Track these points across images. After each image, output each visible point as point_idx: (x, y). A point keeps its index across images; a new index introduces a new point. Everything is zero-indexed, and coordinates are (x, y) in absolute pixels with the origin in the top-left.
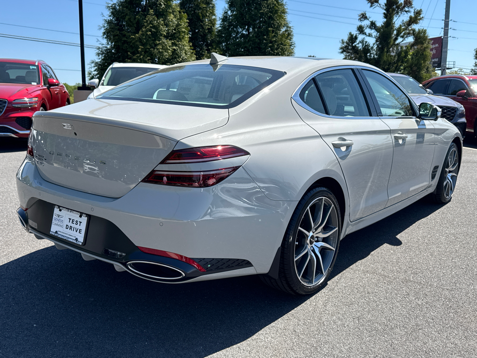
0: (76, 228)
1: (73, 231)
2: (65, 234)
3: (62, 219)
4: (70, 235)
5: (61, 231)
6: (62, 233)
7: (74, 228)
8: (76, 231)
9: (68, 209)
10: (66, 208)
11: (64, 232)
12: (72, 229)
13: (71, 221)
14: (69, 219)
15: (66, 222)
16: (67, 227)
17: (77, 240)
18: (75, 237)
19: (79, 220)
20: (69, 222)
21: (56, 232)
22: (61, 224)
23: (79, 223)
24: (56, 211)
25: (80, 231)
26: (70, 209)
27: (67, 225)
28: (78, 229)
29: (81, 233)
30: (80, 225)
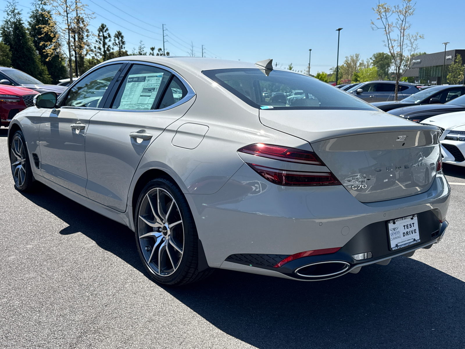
0: (411, 231)
1: (410, 234)
2: (404, 241)
3: (398, 230)
4: (408, 240)
5: (400, 242)
6: (401, 242)
7: (410, 231)
8: (412, 233)
9: (402, 217)
10: (400, 218)
11: (402, 241)
12: (409, 234)
13: (406, 227)
14: (404, 226)
15: (403, 230)
16: (404, 235)
17: (415, 240)
18: (413, 239)
19: (411, 222)
20: (405, 229)
21: (397, 246)
22: (398, 236)
23: (412, 225)
24: (391, 226)
25: (415, 231)
26: (404, 217)
27: (403, 233)
28: (413, 230)
29: (416, 233)
30: (414, 226)
